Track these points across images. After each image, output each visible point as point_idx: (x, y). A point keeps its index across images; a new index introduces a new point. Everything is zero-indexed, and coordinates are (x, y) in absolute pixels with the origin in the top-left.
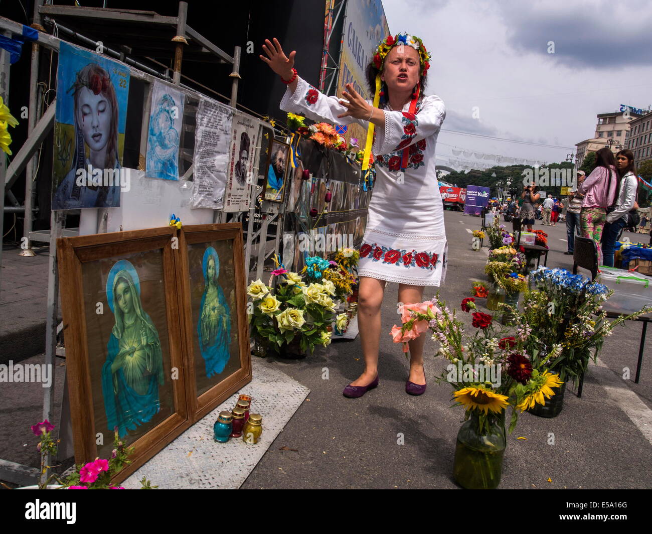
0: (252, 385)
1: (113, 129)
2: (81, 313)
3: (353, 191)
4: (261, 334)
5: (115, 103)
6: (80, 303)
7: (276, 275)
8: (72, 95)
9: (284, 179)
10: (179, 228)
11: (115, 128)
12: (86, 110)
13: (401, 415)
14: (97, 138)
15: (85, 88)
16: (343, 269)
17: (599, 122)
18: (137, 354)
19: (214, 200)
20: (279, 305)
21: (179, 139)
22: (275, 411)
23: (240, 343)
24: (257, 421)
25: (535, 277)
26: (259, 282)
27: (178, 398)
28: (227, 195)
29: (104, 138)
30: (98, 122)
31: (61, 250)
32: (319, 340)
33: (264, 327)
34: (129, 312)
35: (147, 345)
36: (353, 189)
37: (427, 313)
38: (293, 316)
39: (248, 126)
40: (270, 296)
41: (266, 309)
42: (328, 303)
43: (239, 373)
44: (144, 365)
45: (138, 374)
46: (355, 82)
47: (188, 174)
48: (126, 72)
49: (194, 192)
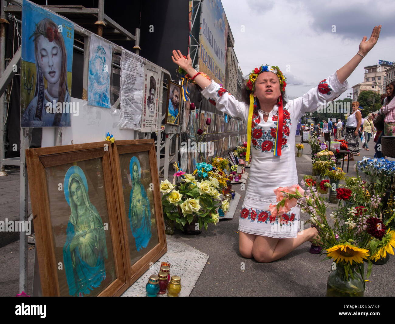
0: (167, 255)
1: (63, 69)
2: (46, 206)
3: (221, 120)
4: (170, 218)
5: (64, 49)
6: (45, 198)
7: (178, 176)
8: (33, 41)
9: (179, 110)
10: (113, 142)
11: (65, 68)
12: (44, 53)
13: (277, 270)
14: (52, 75)
15: (42, 37)
16: (221, 171)
17: (366, 71)
18: (88, 236)
19: (135, 123)
20: (181, 197)
21: (109, 78)
22: (187, 272)
23: (158, 225)
24: (178, 281)
25: (361, 165)
26: (166, 182)
27: (118, 268)
28: (143, 120)
29: (57, 74)
30: (53, 62)
31: (29, 158)
32: (211, 219)
33: (171, 213)
34: (80, 205)
35: (95, 229)
36: (220, 118)
37: (295, 193)
38: (192, 204)
39: (154, 72)
40: (174, 191)
41: (173, 200)
42: (215, 194)
43: (158, 247)
44: (93, 244)
45: (89, 251)
46: (209, 55)
47: (117, 104)
48: (71, 27)
49: (121, 117)
